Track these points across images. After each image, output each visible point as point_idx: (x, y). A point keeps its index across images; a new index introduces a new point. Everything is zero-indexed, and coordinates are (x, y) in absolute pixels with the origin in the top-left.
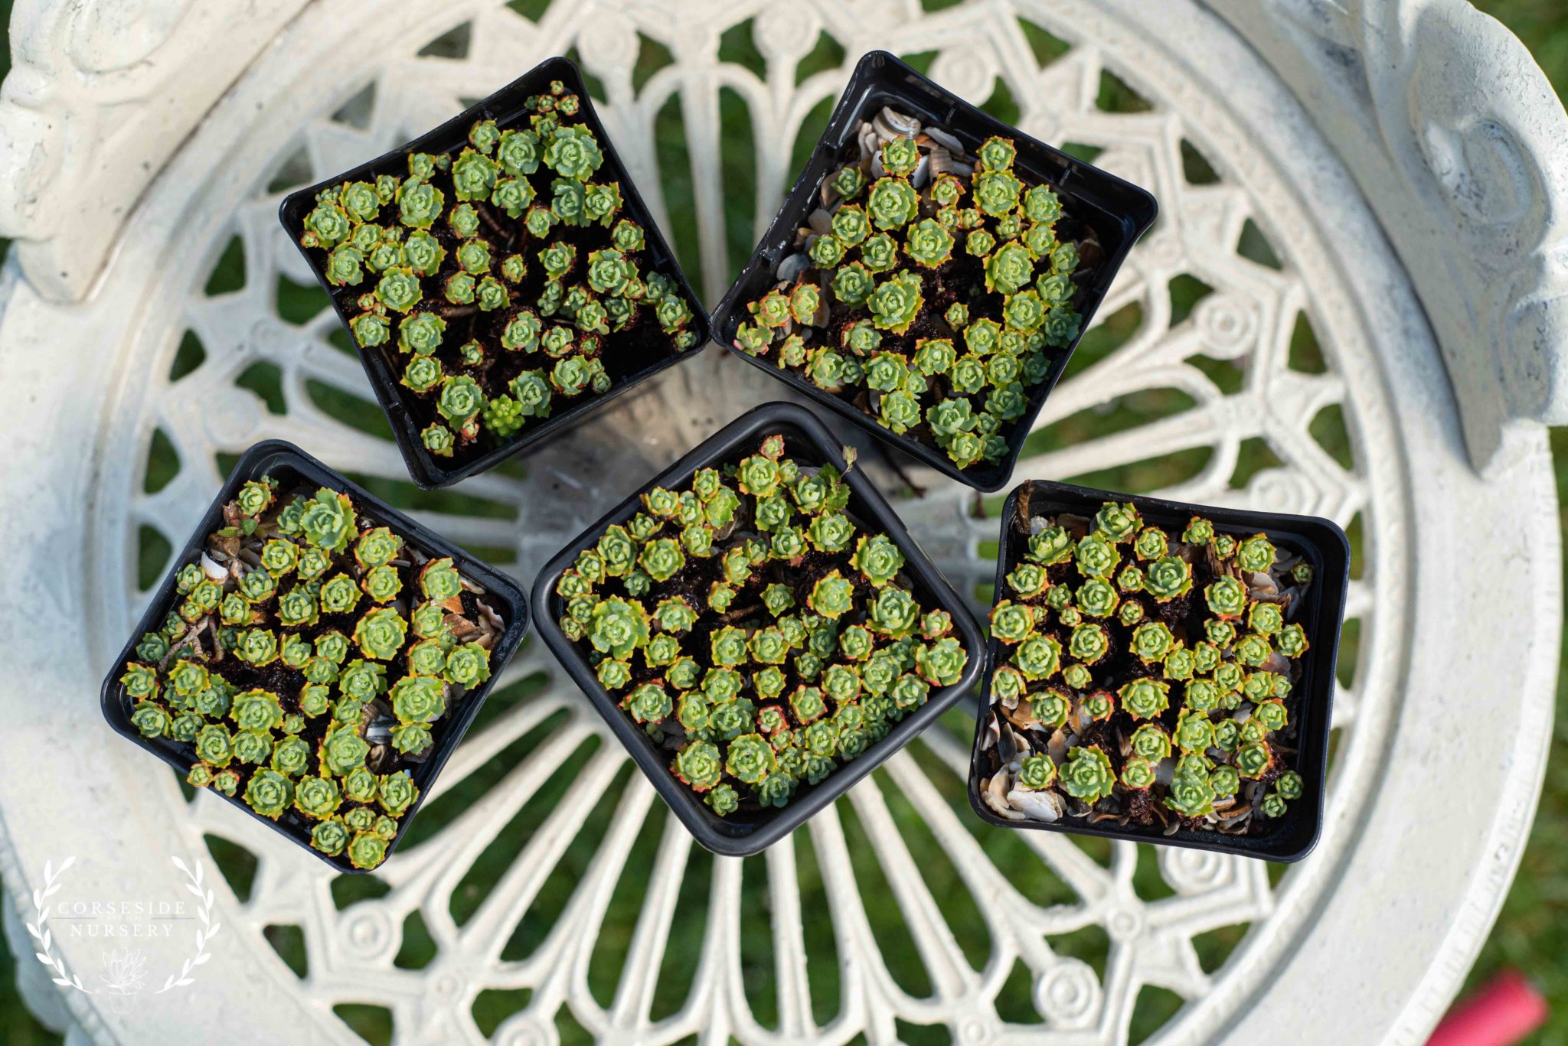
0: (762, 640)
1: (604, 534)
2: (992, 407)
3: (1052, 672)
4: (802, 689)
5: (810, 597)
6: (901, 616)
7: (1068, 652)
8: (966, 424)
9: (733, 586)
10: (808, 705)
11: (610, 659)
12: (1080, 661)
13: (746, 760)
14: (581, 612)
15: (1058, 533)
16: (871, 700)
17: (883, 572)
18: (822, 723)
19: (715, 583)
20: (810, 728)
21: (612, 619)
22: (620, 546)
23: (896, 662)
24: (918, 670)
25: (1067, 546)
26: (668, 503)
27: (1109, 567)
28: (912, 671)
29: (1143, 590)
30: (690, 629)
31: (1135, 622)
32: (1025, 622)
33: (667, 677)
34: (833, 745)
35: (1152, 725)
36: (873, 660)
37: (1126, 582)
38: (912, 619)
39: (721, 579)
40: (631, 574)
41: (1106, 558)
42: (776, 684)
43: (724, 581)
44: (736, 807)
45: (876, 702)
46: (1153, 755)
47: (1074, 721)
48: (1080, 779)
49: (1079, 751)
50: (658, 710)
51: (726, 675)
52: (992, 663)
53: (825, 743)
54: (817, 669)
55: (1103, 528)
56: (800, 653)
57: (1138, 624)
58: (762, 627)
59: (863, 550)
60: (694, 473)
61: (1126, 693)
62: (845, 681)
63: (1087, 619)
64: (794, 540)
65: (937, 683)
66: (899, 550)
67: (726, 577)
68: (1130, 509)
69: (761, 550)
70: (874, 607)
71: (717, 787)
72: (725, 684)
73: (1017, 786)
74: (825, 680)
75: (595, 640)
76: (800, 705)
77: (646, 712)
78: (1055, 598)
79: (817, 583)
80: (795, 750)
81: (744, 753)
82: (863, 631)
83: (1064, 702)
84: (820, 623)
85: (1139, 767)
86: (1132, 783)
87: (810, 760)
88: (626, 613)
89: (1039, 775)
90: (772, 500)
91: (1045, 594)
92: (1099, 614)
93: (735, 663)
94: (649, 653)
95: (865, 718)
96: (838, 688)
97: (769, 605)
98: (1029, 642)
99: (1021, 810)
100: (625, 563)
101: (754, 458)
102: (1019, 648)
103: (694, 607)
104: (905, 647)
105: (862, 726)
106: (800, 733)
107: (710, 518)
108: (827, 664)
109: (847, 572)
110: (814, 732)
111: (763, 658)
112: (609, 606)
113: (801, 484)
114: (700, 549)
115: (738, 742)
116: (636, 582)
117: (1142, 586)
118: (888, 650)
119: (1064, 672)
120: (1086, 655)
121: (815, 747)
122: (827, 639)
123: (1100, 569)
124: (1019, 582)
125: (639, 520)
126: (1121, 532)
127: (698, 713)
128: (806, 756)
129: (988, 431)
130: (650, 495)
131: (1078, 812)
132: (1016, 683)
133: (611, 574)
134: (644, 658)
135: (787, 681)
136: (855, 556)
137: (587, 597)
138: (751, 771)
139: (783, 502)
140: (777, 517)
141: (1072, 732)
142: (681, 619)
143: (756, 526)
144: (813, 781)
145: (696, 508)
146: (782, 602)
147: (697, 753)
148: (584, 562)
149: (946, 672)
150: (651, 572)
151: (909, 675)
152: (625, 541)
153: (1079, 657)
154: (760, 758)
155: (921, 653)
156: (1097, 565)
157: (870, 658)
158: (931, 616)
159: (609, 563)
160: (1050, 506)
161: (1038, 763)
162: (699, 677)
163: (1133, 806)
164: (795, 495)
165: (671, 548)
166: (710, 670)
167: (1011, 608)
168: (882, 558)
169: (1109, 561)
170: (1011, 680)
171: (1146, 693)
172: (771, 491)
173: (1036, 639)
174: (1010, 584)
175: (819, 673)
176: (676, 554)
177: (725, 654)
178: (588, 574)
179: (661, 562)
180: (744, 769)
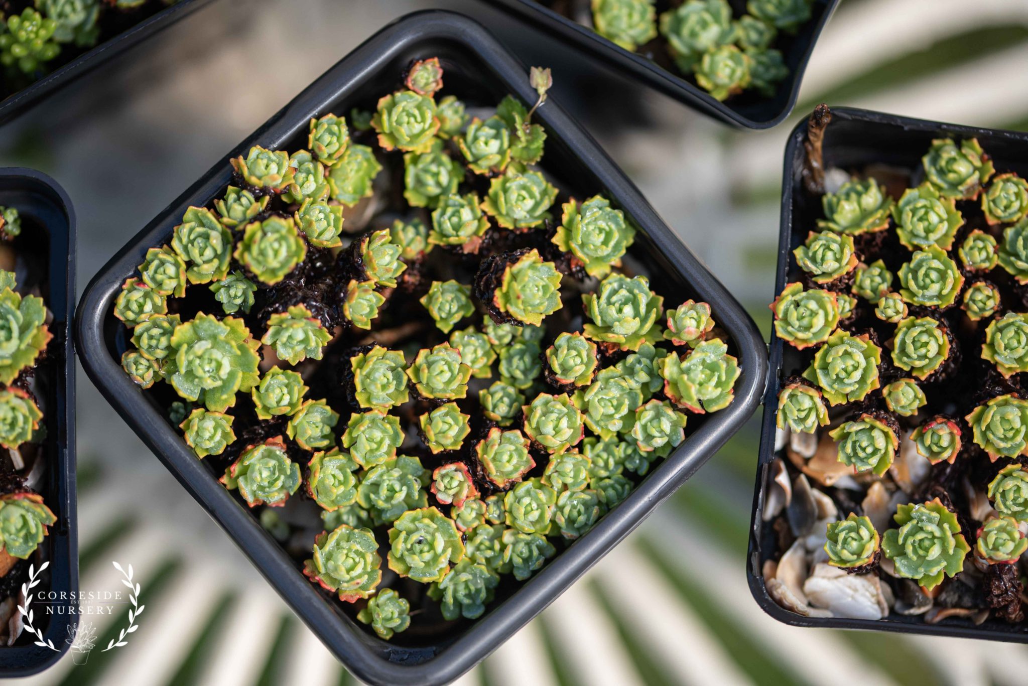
0: (430, 365)
1: (180, 222)
2: (761, 10)
3: (868, 390)
4: (495, 433)
5: (498, 293)
6: (637, 314)
7: (891, 361)
8: (723, 36)
9: (380, 288)
10: (505, 457)
11: (202, 410)
12: (909, 375)
13: (418, 547)
14: (154, 342)
15: (867, 188)
16: (600, 446)
17: (606, 251)
18: (529, 484)
19: (353, 283)
20: (510, 494)
21: (201, 347)
22: (207, 237)
23: (633, 384)
24: (669, 392)
25: (882, 206)
26: (274, 167)
27: (946, 235)
28: (660, 396)
29: (998, 267)
30: (320, 356)
31: (988, 314)
32: (826, 315)
33: (290, 433)
34: (548, 516)
35: (1019, 466)
36: (598, 385)
37: (971, 256)
38: (653, 317)
39: (361, 277)
40: (226, 280)
41: (941, 221)
42: (455, 430)
43: (367, 279)
44: (408, 623)
45: (607, 449)
46: (1023, 512)
47: (901, 471)
48: (915, 551)
49: (911, 510)
50: (279, 484)
51: (380, 423)
52: (778, 381)
53: (535, 515)
54: (516, 404)
55: (935, 178)
56: (487, 384)
57: (992, 317)
58: (429, 346)
59: (571, 221)
60: (309, 122)
61: (979, 420)
62: (559, 419)
63: (916, 311)
64: (466, 214)
65: (698, 409)
66: (626, 218)
67: (369, 273)
68: (973, 148)
69: (418, 233)
70: (595, 303)
71: (376, 595)
72: (377, 435)
73: (819, 569)
74: (528, 418)
75: (177, 382)
76: (494, 459)
77: (262, 488)
78: (867, 283)
79: (508, 270)
80: (491, 530)
81: (415, 537)
82: (580, 340)
83: (886, 435)
84: (514, 337)
85: (1002, 529)
86: (992, 554)
87: (514, 544)
88: (222, 337)
89: (855, 545)
90: (429, 158)
91: (851, 275)
92: (935, 302)
93: (390, 403)
94: (259, 398)
95: (592, 474)
96: (549, 429)
97: (435, 313)
98: (831, 346)
99: (826, 607)
100: (216, 262)
101: (398, 95)
102: (818, 355)
103: (323, 322)
104: (645, 361)
105: (588, 486)
106: (496, 503)
107: (337, 191)
108: (529, 397)
109: (550, 253)
110: (518, 500)
111: (432, 391)
112: (195, 329)
113: (471, 130)
114: (328, 235)
115: (404, 522)
116: (232, 292)
117: (996, 261)
118: (620, 366)
119: (885, 391)
120: (918, 364)
121: (521, 522)
122: (527, 359)
123: (933, 237)
124: (813, 260)
125: (232, 197)
126: (961, 182)
127: (340, 483)
128: (507, 537)
129: (756, 45)
130: (245, 158)
131: (911, 606)
132: (814, 408)
133: (195, 281)
134: (255, 406)
135: (471, 423)
136: (560, 230)
137: (162, 318)
138: (427, 564)
139: (445, 159)
140: (438, 184)
141: (898, 488)
142: (305, 341)
143: (406, 201)
144: (520, 575)
145: (315, 176)
146: (454, 308)
147: (344, 544)
148: (152, 267)
149: (711, 392)
150: (256, 269)
151: (654, 402)
152: (213, 228)
153: (907, 369)
154: (440, 544)
155: (670, 365)
156: (928, 231)
157: (593, 382)
158: (682, 309)
159: (190, 264)
160: (855, 155)
161: (850, 529)
162: (338, 430)
163: (996, 592)
164: (463, 146)
165: (284, 232)
166: (354, 416)
167: (804, 294)
168: (601, 230)
169: (946, 224)
170: (807, 404)
171: (1010, 417)
172: (425, 145)
173: (842, 341)
174: (800, 263)
175: (520, 411)
176: (292, 240)
177: (376, 390)
178: (160, 285)
179: (270, 253)
180: (416, 562)
